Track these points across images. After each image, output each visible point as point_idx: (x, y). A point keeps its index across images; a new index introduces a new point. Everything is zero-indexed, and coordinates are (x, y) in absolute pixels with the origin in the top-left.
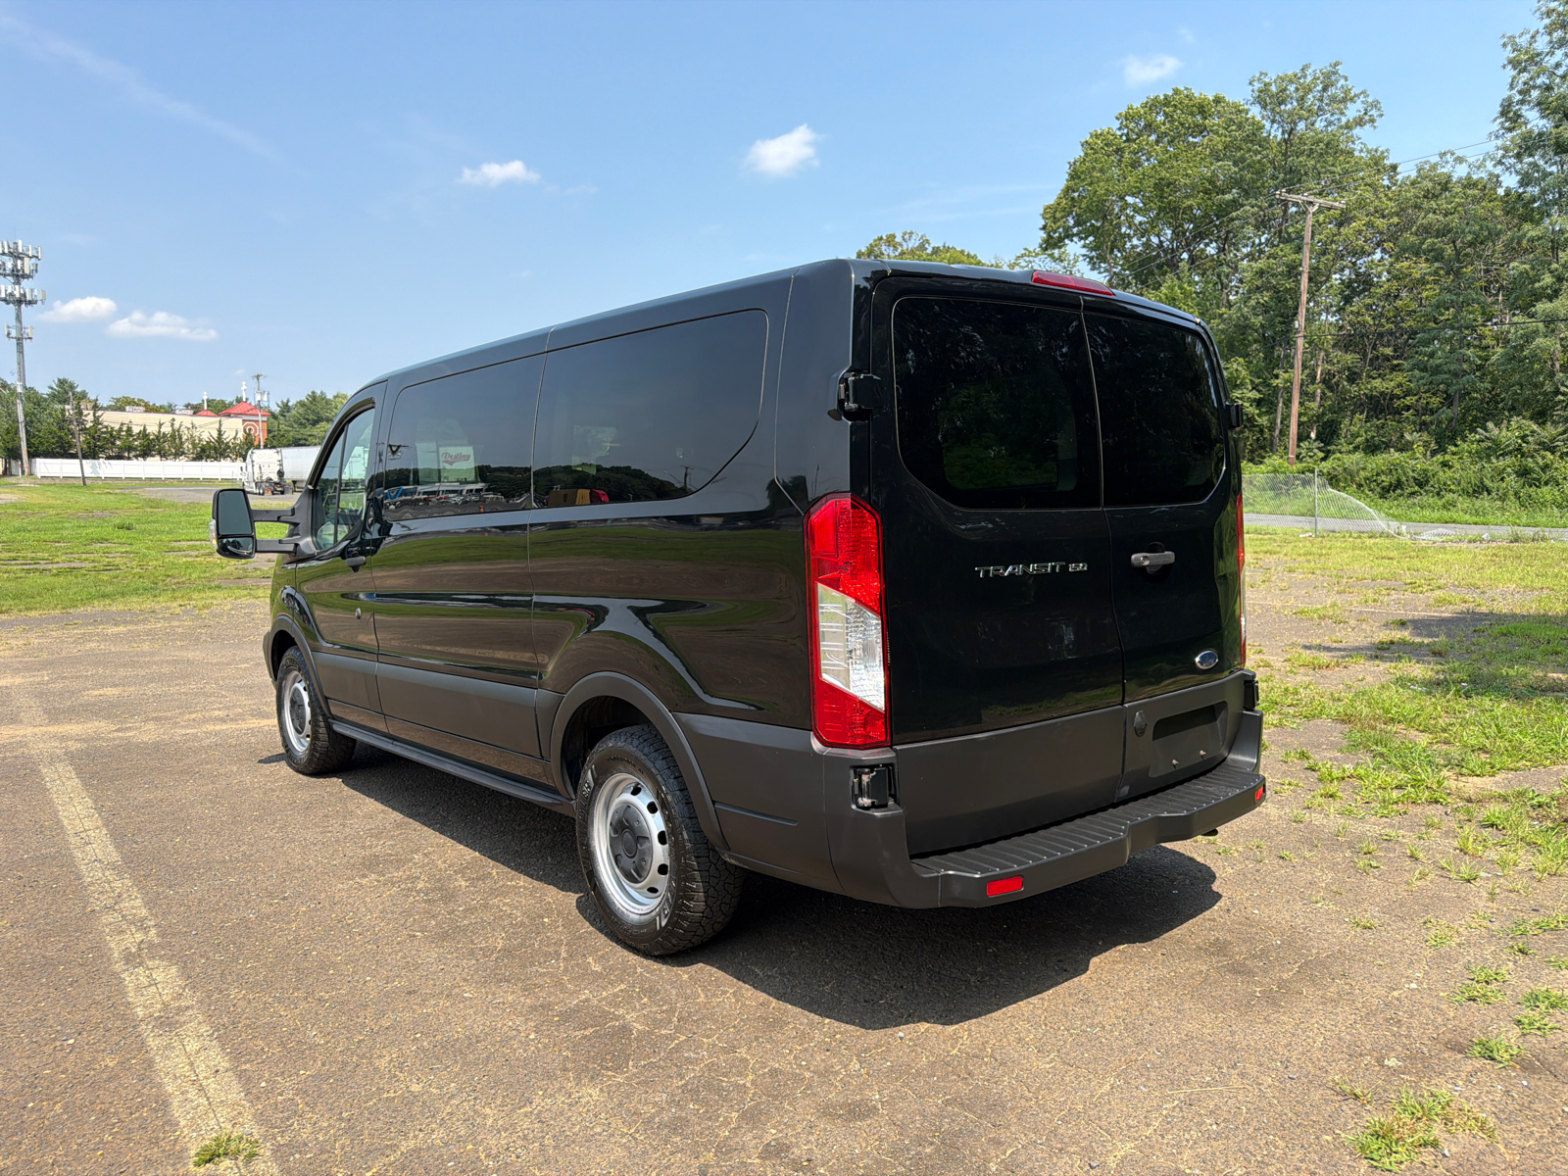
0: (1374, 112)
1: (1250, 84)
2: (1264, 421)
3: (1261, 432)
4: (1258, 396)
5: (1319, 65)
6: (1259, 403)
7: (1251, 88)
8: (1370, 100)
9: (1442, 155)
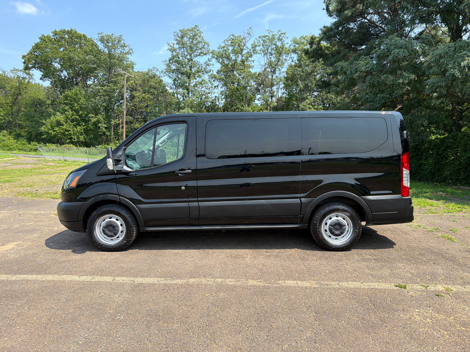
0: (131, 51)
1: (98, 34)
2: (108, 133)
3: (107, 136)
4: (106, 126)
5: (117, 35)
6: (106, 128)
7: (98, 35)
8: (130, 48)
9: (154, 68)
